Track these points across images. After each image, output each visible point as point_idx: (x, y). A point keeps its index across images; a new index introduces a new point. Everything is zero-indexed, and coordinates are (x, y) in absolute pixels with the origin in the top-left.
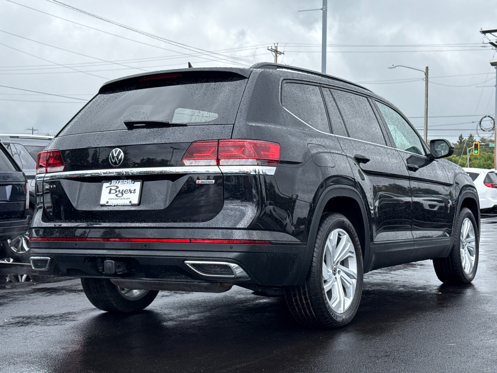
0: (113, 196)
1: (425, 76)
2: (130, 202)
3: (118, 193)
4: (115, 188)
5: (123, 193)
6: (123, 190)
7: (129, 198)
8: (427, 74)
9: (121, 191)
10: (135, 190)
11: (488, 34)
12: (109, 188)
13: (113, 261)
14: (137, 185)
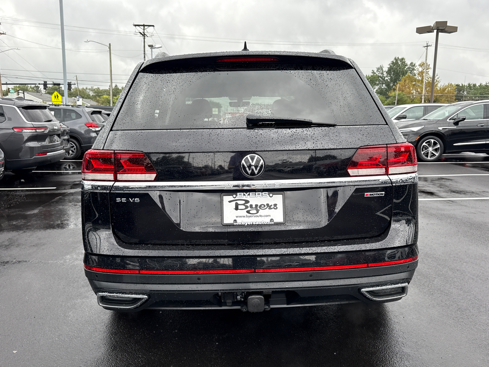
0: (244, 213)
1: (109, 49)
2: (272, 220)
3: (249, 209)
4: (244, 202)
5: (258, 209)
6: (256, 206)
7: (270, 216)
8: (110, 48)
9: (254, 206)
10: (275, 205)
11: (137, 27)
12: (234, 203)
13: (262, 297)
14: (278, 199)
